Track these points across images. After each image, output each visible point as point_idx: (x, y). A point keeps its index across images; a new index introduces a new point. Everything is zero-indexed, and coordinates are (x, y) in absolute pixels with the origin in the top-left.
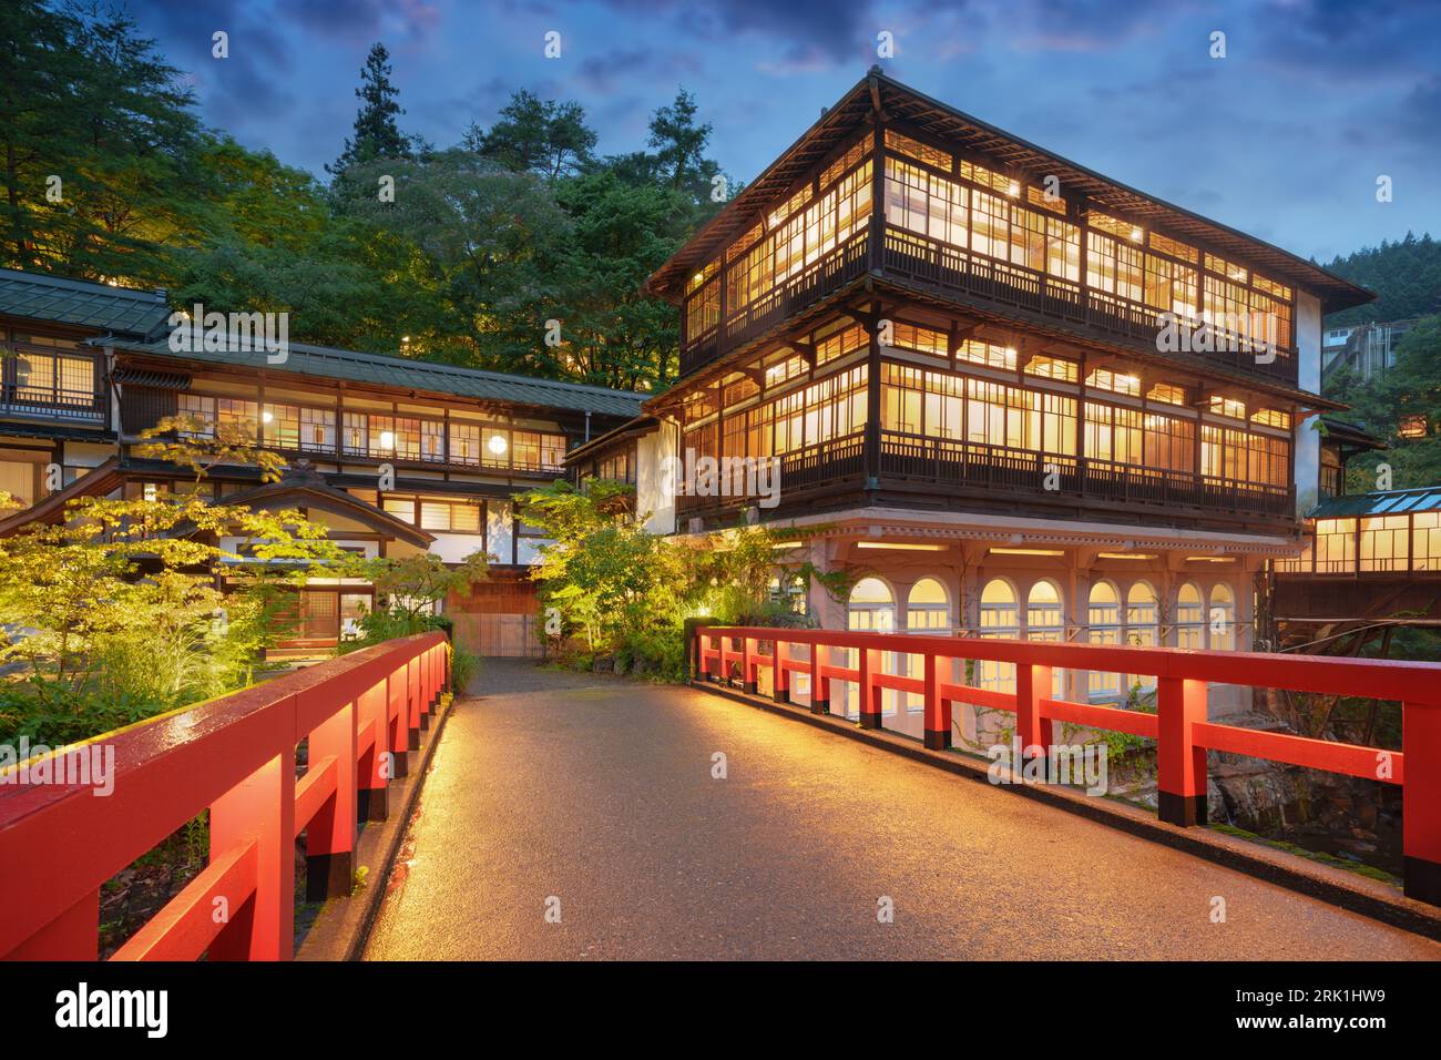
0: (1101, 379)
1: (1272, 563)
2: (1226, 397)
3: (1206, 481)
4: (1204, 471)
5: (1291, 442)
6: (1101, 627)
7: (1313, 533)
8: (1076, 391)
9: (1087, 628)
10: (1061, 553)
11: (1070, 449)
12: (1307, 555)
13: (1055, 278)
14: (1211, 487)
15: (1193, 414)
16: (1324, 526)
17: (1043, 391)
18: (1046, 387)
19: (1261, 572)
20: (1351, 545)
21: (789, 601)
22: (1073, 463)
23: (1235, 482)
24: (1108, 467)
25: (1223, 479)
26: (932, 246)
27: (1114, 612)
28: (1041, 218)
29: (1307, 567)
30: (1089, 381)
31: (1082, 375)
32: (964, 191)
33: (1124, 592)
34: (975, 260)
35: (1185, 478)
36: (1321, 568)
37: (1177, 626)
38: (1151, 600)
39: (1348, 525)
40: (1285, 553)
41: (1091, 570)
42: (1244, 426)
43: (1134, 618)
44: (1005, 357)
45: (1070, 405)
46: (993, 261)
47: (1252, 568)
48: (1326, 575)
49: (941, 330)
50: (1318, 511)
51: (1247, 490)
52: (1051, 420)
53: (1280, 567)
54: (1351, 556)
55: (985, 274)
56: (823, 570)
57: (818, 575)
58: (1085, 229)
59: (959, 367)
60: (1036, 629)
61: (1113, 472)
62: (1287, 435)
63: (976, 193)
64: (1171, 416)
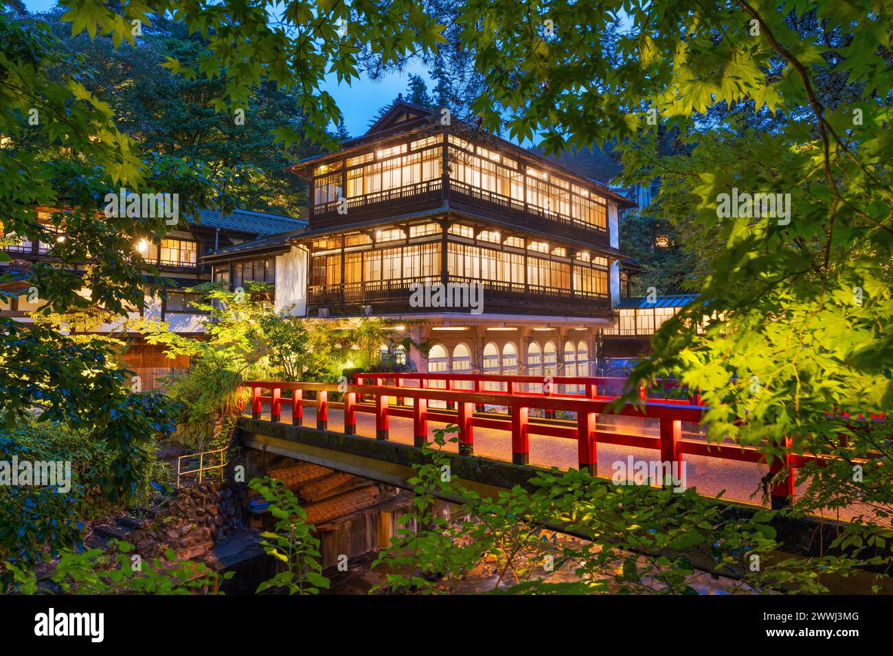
0: (533, 246)
1: (602, 330)
2: (581, 252)
3: (530, 288)
4: (575, 289)
5: (608, 272)
6: (534, 366)
7: (618, 316)
8: (523, 252)
9: (528, 366)
10: (516, 329)
11: (522, 281)
12: (616, 326)
13: (514, 200)
14: (533, 290)
15: (570, 261)
16: (623, 312)
17: (511, 253)
18: (512, 251)
19: (598, 335)
20: (633, 322)
21: (395, 357)
22: (523, 287)
23: (545, 287)
24: (537, 288)
25: (582, 291)
26: (467, 187)
27: (538, 357)
28: (508, 171)
29: (616, 333)
30: (529, 248)
31: (526, 244)
32: (478, 160)
33: (542, 346)
34: (483, 193)
35: (520, 286)
36: (622, 334)
37: (565, 363)
38: (553, 351)
39: (631, 312)
40: (608, 326)
41: (529, 337)
42: (589, 265)
43: (547, 360)
44: (495, 236)
45: (521, 259)
46: (491, 193)
47: (595, 333)
48: (624, 336)
49: (471, 226)
50: (620, 305)
51: (551, 292)
52: (514, 266)
53: (606, 332)
54: (633, 327)
55: (487, 199)
56: (418, 342)
57: (415, 345)
58: (525, 175)
59: (478, 243)
60: (506, 368)
61: (539, 291)
62: (606, 269)
63: (483, 161)
64: (561, 262)
